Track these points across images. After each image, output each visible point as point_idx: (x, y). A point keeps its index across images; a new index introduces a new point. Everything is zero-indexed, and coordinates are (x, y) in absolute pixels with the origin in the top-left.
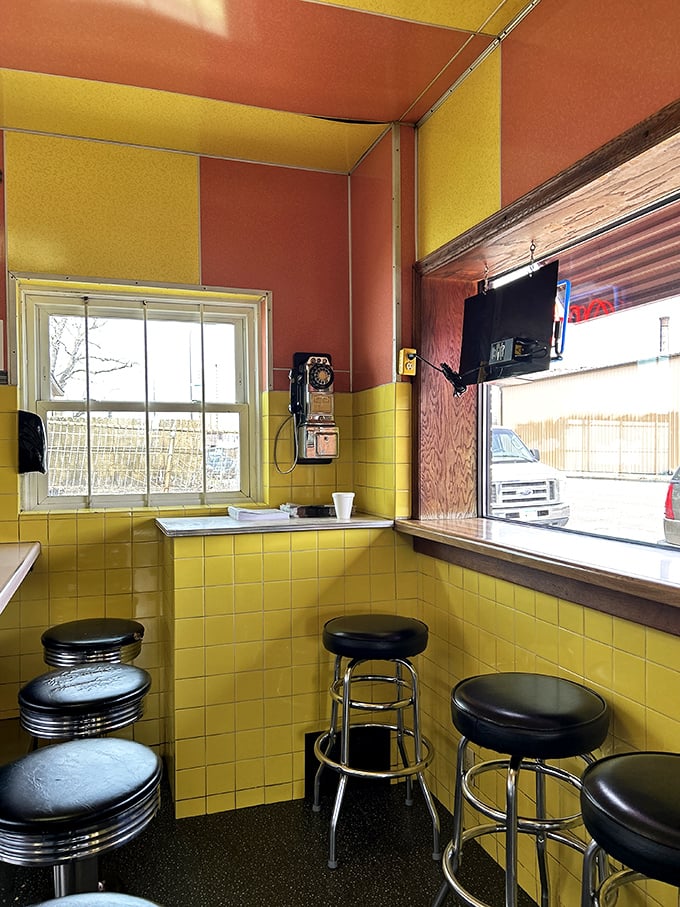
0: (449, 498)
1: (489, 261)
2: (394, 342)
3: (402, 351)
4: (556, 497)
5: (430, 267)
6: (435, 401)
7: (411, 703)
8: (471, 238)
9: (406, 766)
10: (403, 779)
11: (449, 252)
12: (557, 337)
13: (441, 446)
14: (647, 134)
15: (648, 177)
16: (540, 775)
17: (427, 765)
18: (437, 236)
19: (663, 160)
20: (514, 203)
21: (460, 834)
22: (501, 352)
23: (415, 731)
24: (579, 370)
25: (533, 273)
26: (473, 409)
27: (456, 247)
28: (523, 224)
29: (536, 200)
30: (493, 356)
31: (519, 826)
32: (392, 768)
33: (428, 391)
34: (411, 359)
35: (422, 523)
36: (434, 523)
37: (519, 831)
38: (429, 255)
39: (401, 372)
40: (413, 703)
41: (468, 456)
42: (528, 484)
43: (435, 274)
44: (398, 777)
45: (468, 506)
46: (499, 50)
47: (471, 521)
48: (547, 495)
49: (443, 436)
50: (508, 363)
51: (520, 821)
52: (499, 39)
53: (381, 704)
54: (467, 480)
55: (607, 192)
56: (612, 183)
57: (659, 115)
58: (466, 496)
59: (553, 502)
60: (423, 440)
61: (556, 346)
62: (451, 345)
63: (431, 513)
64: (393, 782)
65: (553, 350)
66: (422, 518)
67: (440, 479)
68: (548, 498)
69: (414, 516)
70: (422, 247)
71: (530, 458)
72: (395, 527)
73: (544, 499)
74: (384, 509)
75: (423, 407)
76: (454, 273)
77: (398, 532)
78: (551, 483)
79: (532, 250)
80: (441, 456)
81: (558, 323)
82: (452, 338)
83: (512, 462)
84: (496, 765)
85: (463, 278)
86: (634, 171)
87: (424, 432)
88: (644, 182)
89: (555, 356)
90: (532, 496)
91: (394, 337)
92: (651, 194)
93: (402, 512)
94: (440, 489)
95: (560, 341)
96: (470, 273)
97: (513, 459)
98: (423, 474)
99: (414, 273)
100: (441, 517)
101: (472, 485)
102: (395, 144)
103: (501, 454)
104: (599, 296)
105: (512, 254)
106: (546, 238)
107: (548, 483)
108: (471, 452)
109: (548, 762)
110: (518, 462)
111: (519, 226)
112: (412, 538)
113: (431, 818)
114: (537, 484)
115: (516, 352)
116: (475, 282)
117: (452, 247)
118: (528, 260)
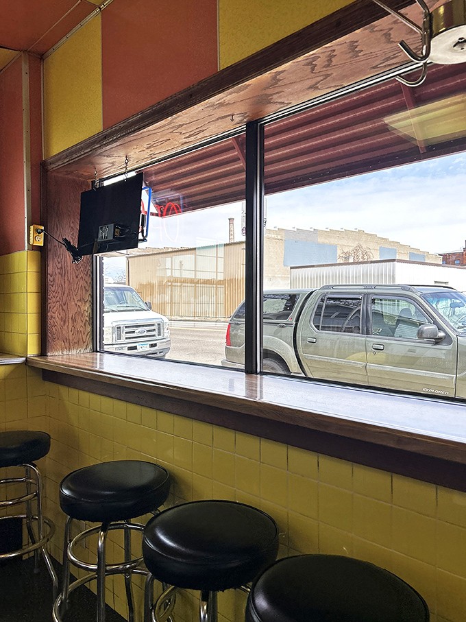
0: (71, 338)
1: (97, 166)
2: (26, 219)
3: (32, 227)
4: (162, 334)
5: (53, 166)
6: (59, 266)
7: (36, 495)
8: (82, 149)
9: (34, 543)
10: (32, 554)
11: (67, 157)
12: (143, 225)
13: (64, 300)
14: (191, 96)
15: (194, 125)
16: (127, 530)
17: (48, 540)
18: (60, 143)
19: (202, 115)
20: (111, 127)
21: (67, 587)
22: (105, 233)
23: (39, 515)
24: (180, 249)
25: (126, 179)
26: (90, 273)
27: (72, 153)
28: (118, 143)
29: (126, 128)
30: (100, 236)
31: (106, 571)
32: (23, 547)
33: (53, 259)
34: (40, 233)
35: (49, 359)
36: (59, 357)
37: (106, 575)
38: (52, 157)
39: (31, 243)
40: (37, 495)
41: (86, 307)
42: (143, 326)
43: (57, 171)
44: (28, 552)
45: (86, 344)
46: (100, 16)
47: (88, 355)
48: (156, 333)
49: (66, 293)
50: (110, 241)
51: (108, 568)
52: (100, 9)
53: (10, 501)
54: (85, 325)
55: (171, 130)
56: (173, 125)
57: (198, 85)
58: (84, 337)
59: (160, 337)
60: (50, 295)
61: (142, 232)
62: (72, 225)
63: (57, 350)
64: (25, 557)
65: (140, 234)
66: (49, 354)
67: (64, 324)
68: (157, 335)
69: (43, 352)
70: (47, 151)
71: (145, 309)
72: (27, 362)
73: (154, 336)
74: (18, 348)
75: (50, 270)
76: (72, 172)
77: (28, 366)
78: (159, 324)
79: (126, 163)
80: (64, 307)
81: (143, 216)
82: (73, 220)
83: (133, 310)
84: (94, 531)
85: (79, 177)
86: (185, 119)
87: (51, 289)
88: (193, 128)
89: (142, 238)
90: (145, 334)
91: (26, 216)
92: (199, 136)
93: (32, 350)
94: (64, 332)
95: (145, 229)
96: (86, 174)
97: (133, 308)
98: (50, 322)
99: (42, 169)
100: (65, 353)
101: (89, 328)
102: (25, 68)
103: (125, 305)
104: (173, 200)
105: (113, 164)
106: (135, 156)
107: (156, 325)
108: (88, 304)
109: (133, 520)
110: (137, 310)
111: (115, 144)
112: (41, 370)
113: (51, 579)
114: (149, 325)
115: (116, 234)
116: (90, 181)
117: (69, 153)
118: (124, 170)
